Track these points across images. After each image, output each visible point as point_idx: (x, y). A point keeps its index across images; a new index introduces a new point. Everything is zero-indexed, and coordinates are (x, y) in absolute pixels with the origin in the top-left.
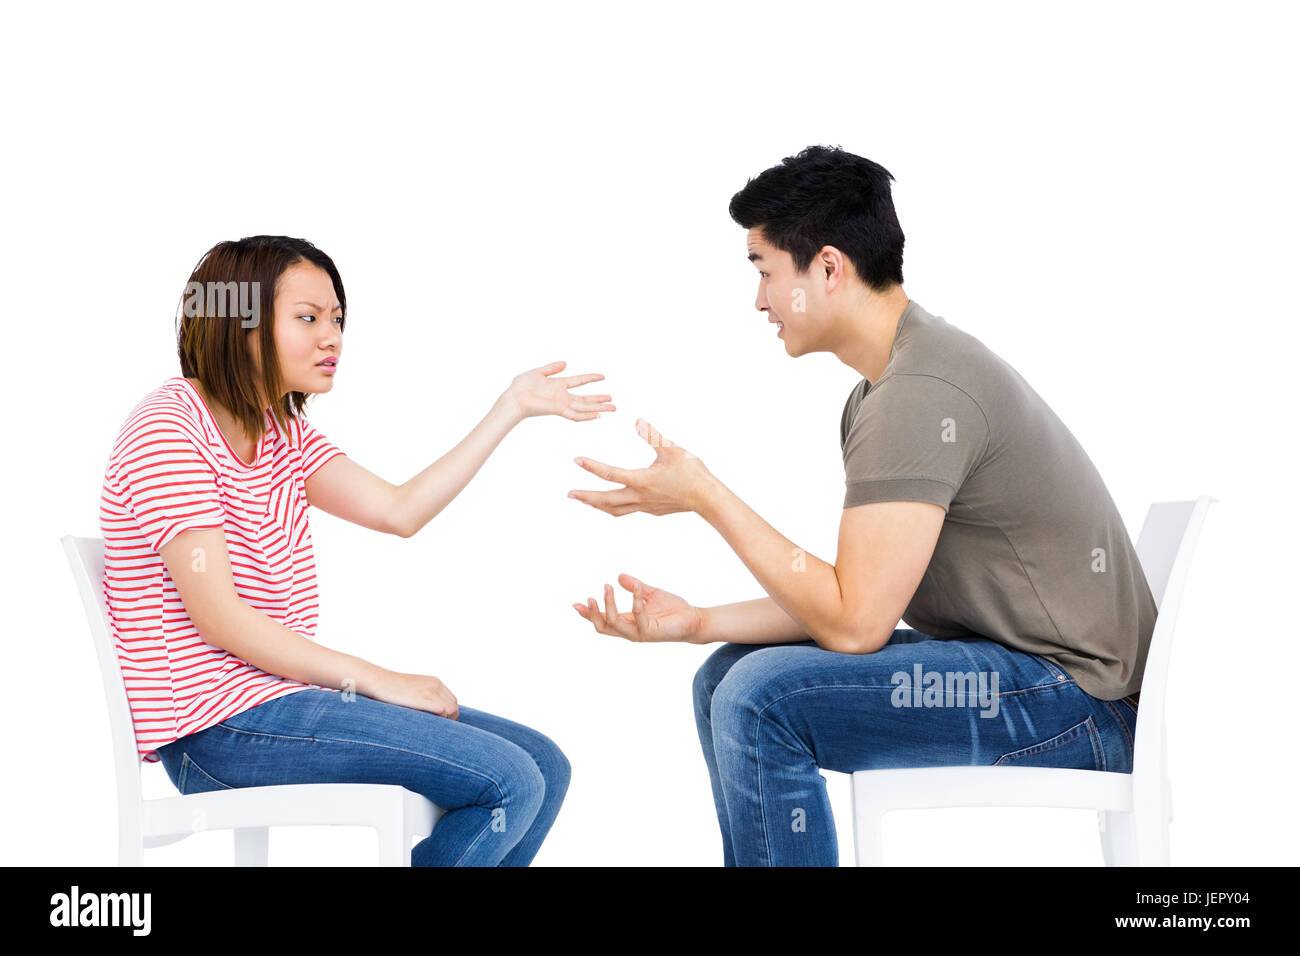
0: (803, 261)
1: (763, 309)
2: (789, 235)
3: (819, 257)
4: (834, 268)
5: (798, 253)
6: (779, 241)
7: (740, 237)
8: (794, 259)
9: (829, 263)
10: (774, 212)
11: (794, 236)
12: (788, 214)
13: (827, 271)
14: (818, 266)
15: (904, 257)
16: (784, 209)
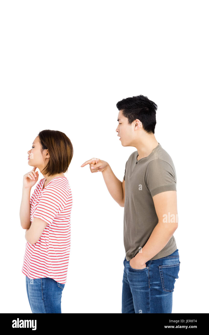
0: (131, 121)
1: (117, 132)
2: (129, 114)
3: (135, 121)
4: (137, 125)
5: (130, 119)
6: (126, 115)
7: (117, 112)
8: (129, 120)
9: (136, 123)
10: (127, 107)
11: (130, 114)
12: (130, 109)
13: (136, 125)
14: (134, 123)
15: (155, 127)
16: (129, 107)
